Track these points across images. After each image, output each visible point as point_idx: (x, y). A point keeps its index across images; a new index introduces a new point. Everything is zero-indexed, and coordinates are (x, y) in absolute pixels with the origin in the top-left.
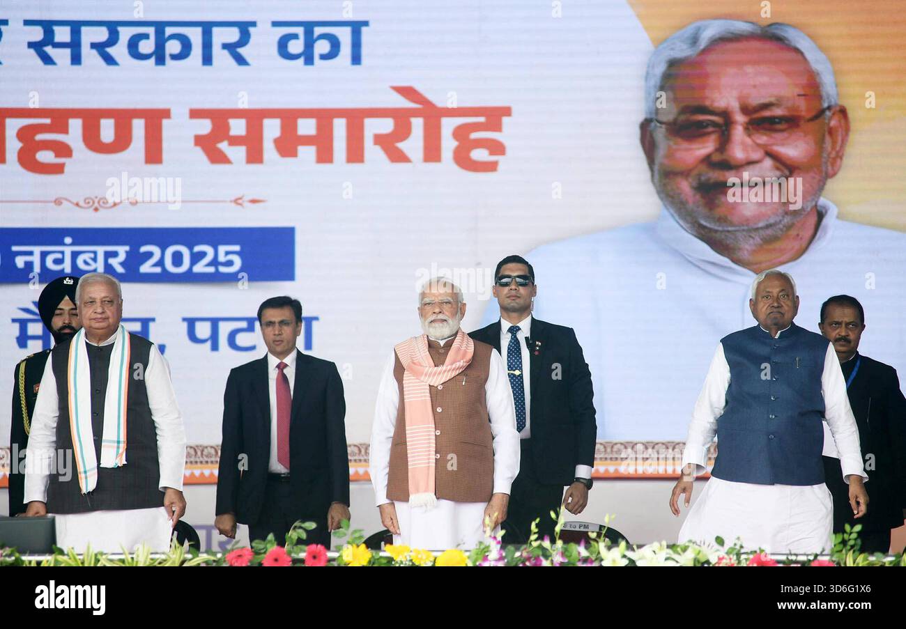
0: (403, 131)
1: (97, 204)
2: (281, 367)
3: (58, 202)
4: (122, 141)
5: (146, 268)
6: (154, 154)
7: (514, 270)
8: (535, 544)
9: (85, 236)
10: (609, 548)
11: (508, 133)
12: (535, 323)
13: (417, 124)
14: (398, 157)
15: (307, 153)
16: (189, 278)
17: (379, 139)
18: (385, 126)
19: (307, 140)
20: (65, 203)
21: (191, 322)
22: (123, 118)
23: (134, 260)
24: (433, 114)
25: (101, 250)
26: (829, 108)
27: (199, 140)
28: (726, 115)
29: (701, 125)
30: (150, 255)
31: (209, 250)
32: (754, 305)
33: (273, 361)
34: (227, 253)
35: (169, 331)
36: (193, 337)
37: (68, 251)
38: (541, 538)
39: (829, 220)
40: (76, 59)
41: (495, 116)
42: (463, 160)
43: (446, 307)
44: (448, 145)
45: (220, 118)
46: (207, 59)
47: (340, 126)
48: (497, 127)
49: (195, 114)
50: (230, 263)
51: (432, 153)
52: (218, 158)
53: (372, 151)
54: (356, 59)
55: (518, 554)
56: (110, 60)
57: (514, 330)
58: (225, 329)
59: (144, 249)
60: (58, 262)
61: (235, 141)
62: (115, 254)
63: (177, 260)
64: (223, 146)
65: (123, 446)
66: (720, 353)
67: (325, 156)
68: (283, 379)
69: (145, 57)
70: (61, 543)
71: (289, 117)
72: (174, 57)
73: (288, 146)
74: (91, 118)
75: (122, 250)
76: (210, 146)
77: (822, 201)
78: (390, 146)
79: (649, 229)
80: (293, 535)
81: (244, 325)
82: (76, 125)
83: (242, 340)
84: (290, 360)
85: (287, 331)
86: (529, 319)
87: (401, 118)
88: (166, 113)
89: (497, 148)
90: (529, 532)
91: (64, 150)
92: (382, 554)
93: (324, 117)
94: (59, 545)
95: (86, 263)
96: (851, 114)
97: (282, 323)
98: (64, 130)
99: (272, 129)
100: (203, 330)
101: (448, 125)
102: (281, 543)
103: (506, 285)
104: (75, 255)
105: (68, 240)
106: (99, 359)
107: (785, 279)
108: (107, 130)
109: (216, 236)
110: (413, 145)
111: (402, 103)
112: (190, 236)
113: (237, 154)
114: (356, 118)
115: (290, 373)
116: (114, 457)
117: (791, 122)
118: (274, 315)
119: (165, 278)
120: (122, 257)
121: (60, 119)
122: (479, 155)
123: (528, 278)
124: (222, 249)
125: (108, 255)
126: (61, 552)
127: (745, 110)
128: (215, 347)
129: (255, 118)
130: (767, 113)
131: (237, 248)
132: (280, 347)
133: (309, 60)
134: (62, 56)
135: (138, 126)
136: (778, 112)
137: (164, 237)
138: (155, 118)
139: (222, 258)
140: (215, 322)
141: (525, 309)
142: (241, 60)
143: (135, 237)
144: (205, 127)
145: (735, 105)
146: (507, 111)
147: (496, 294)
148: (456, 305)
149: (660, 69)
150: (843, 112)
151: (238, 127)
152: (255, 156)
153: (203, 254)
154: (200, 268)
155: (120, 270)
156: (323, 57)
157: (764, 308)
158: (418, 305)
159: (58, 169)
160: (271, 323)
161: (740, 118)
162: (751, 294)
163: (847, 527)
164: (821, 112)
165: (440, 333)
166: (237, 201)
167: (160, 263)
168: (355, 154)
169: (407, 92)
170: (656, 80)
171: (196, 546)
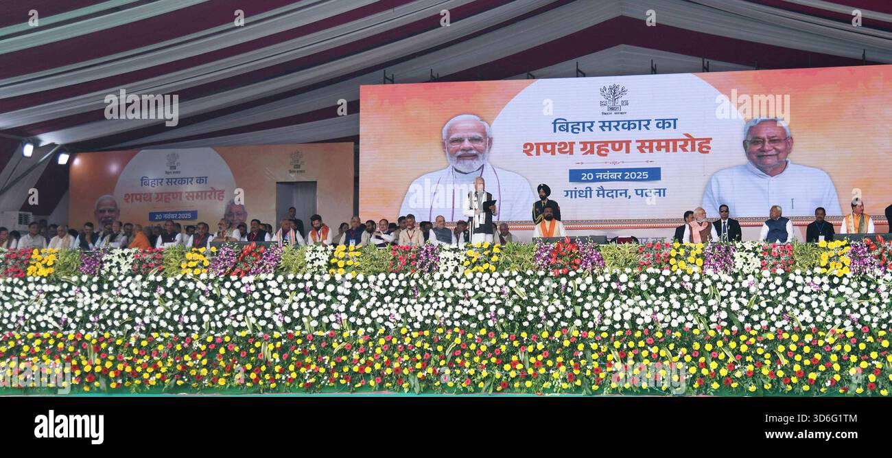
0: (686, 144)
1: (615, 163)
4: (620, 148)
5: (626, 178)
6: (628, 151)
9: (612, 170)
11: (711, 144)
13: (690, 142)
14: (685, 150)
15: (663, 150)
16: (636, 180)
17: (680, 146)
18: (682, 143)
19: (663, 147)
20: (607, 163)
21: (636, 190)
22: (621, 143)
23: (623, 176)
24: (693, 140)
25: (616, 174)
26: (788, 137)
27: (638, 147)
28: (764, 140)
29: (757, 142)
30: (627, 174)
31: (641, 173)
35: (631, 192)
36: (637, 194)
37: (608, 174)
39: (789, 163)
40: (610, 130)
41: (708, 140)
42: (701, 151)
44: (697, 147)
45: (643, 142)
46: (640, 129)
47: (671, 144)
48: (709, 143)
49: (637, 141)
50: (646, 176)
51: (693, 149)
52: (642, 151)
53: (679, 149)
54: (675, 127)
56: (618, 130)
58: (644, 192)
59: (625, 173)
60: (606, 177)
61: (646, 147)
62: (619, 174)
63: (633, 176)
64: (643, 149)
67: (668, 150)
69: (626, 129)
71: (659, 141)
72: (632, 128)
73: (659, 148)
74: (613, 143)
75: (621, 174)
76: (641, 149)
77: (787, 159)
78: (683, 148)
79: (745, 166)
81: (649, 191)
82: (610, 145)
83: (649, 194)
87: (686, 141)
88: (630, 141)
89: (709, 148)
91: (607, 151)
93: (667, 141)
95: (612, 177)
96: (794, 139)
98: (607, 146)
99: (655, 144)
100: (639, 192)
101: (697, 142)
104: (610, 175)
105: (608, 171)
108: (617, 146)
109: (642, 170)
110: (689, 147)
111: (686, 137)
112: (636, 170)
113: (647, 150)
114: (675, 141)
117: (779, 140)
119: (630, 180)
121: (606, 143)
122: (704, 149)
124: (644, 173)
125: (617, 175)
127: (768, 138)
128: (642, 196)
129: (651, 142)
130: (773, 139)
131: (647, 173)
133: (664, 128)
134: (607, 129)
135: (624, 145)
136: (776, 138)
137: (630, 170)
138: (628, 143)
139: (644, 175)
140: (642, 190)
142: (648, 129)
143: (623, 171)
144: (639, 144)
145: (766, 137)
146: (711, 139)
149: (748, 129)
150: (792, 138)
151: (647, 144)
152: (651, 151)
153: (639, 174)
154: (638, 177)
155: (620, 178)
156: (667, 127)
159: (606, 155)
161: (767, 140)
166: (647, 162)
167: (629, 176)
168: (675, 150)
169: (687, 135)
170: (747, 131)
171: (638, 243)
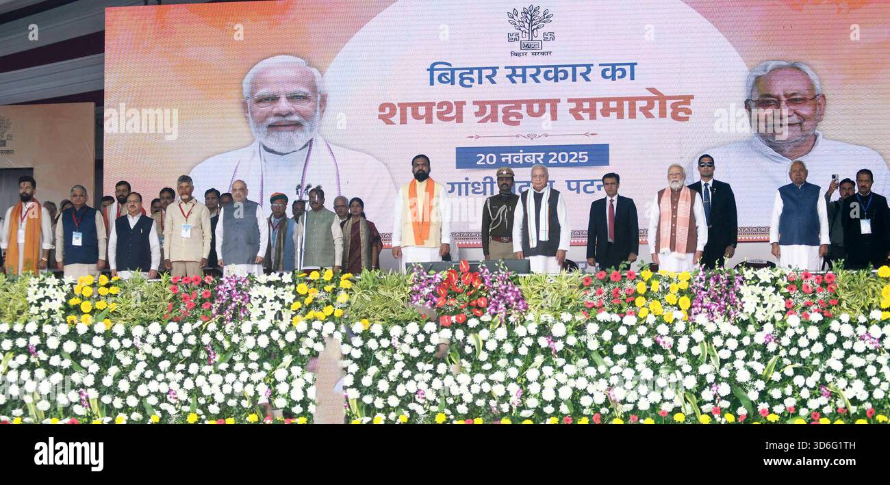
0: (651, 105)
1: (532, 137)
2: (612, 201)
3: (517, 136)
4: (542, 111)
5: (551, 161)
6: (554, 117)
7: (706, 160)
8: (717, 269)
9: (528, 149)
10: (747, 270)
11: (693, 106)
12: (714, 181)
13: (657, 102)
14: (649, 116)
15: (613, 115)
16: (568, 165)
17: (641, 109)
18: (644, 103)
19: (613, 110)
20: (520, 137)
21: (569, 182)
22: (542, 103)
23: (547, 158)
24: (663, 99)
25: (534, 154)
26: (818, 95)
27: (571, 111)
28: (778, 98)
29: (768, 101)
30: (553, 156)
31: (576, 154)
32: (790, 174)
33: (609, 199)
34: (583, 155)
35: (559, 186)
36: (570, 188)
37: (521, 155)
38: (720, 266)
39: (820, 138)
40: (524, 81)
41: (688, 99)
42: (675, 117)
43: (678, 176)
44: (669, 111)
45: (579, 102)
46: (574, 80)
47: (626, 104)
48: (689, 103)
49: (570, 100)
50: (584, 159)
51: (663, 114)
52: (579, 117)
53: (639, 114)
54: (632, 78)
55: (710, 273)
56: (537, 81)
57: (706, 185)
58: (582, 185)
59: (550, 154)
60: (518, 159)
61: (585, 111)
62: (540, 156)
63: (563, 158)
64: (581, 113)
65: (547, 232)
66: (778, 193)
67: (620, 116)
68: (612, 206)
69: (550, 79)
70: (532, 269)
71: (606, 101)
72: (561, 79)
73: (606, 112)
74: (530, 103)
75: (542, 154)
76: (575, 113)
77: (816, 131)
78: (646, 112)
80: (622, 266)
81: (589, 183)
82: (524, 106)
83: (589, 189)
84: (615, 198)
85: (614, 186)
86: (712, 180)
87: (650, 101)
88: (559, 101)
89: (689, 112)
90: (715, 265)
91: (520, 116)
92: (657, 274)
93: (620, 101)
94: (532, 270)
95: (528, 159)
96: (827, 97)
97: (612, 184)
98: (520, 108)
99: (599, 106)
100: (574, 185)
101: (669, 103)
102: (617, 270)
103: (703, 166)
104: (524, 156)
105: (521, 151)
106: (538, 198)
107: (801, 163)
108: (536, 108)
109: (578, 148)
110: (655, 111)
111: (650, 94)
112: (568, 148)
113: (586, 116)
114: (632, 101)
115: (615, 203)
116: (544, 237)
117: (804, 100)
118: (608, 180)
119: (559, 165)
120: (542, 157)
121: (518, 104)
122: (681, 114)
123: (712, 164)
124: (581, 153)
125: (537, 156)
126: (533, 273)
127: (786, 96)
128: (578, 192)
129: (593, 101)
130: (795, 97)
131: (586, 153)
132: (612, 193)
133: (614, 79)
134: (518, 80)
135: (548, 106)
136: (799, 97)
137: (558, 149)
138: (554, 103)
139: (580, 157)
140: (578, 182)
141: (711, 176)
142: (587, 79)
143: (547, 149)
144: (573, 105)
145: (781, 93)
146: (692, 97)
147: (699, 170)
148: (682, 175)
149: (753, 79)
150: (823, 96)
151: (586, 105)
152: (593, 117)
153: (574, 155)
154: (572, 161)
155: (541, 162)
156: (619, 77)
157: (794, 175)
158: (667, 175)
159: (517, 123)
160: (607, 184)
161: (784, 99)
162: (789, 171)
163: (839, 260)
164: (815, 97)
165: (676, 186)
166: (586, 134)
167: (557, 159)
168: (632, 115)
169: (652, 90)
170: (751, 84)
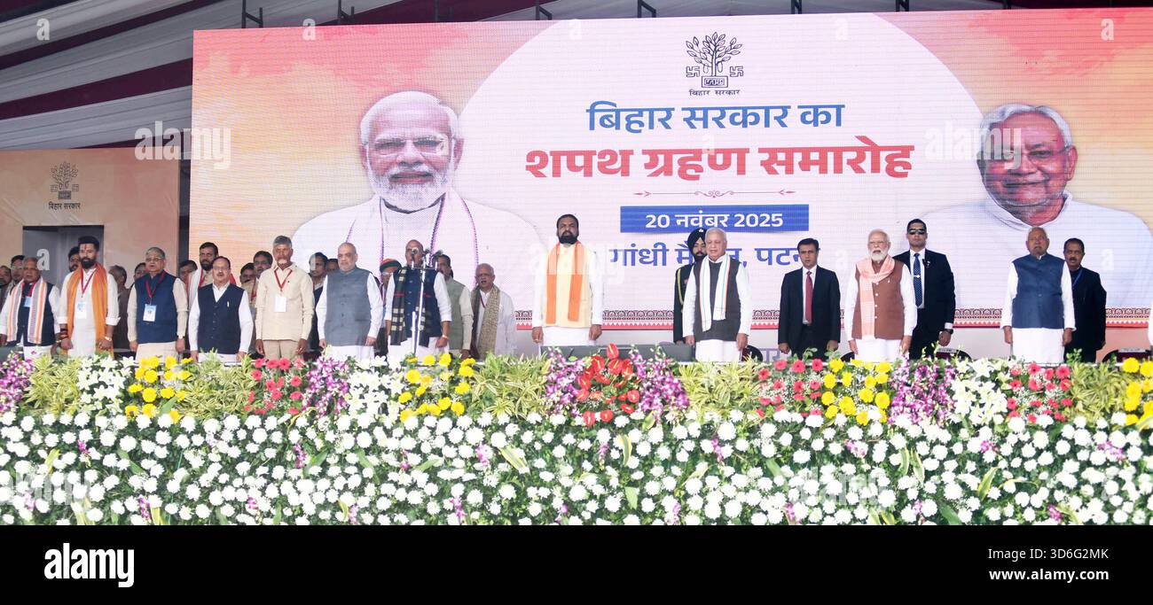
0: (861, 158)
1: (714, 195)
2: (809, 273)
3: (696, 194)
4: (726, 164)
5: (737, 225)
6: (741, 170)
7: (917, 226)
8: (924, 359)
9: (708, 210)
10: (960, 361)
11: (913, 159)
12: (927, 252)
13: (868, 154)
14: (859, 170)
15: (814, 169)
16: (758, 230)
17: (850, 162)
18: (853, 155)
19: (815, 163)
20: (700, 194)
21: (759, 251)
22: (727, 153)
23: (732, 221)
24: (876, 150)
25: (716, 216)
26: (1068, 147)
27: (763, 163)
30: (740, 218)
31: (768, 216)
32: (1027, 243)
33: (805, 271)
34: (776, 217)
35: (747, 255)
36: (760, 258)
37: (701, 217)
38: (927, 356)
39: (1069, 201)
40: (705, 126)
41: (906, 150)
42: (891, 172)
43: (881, 245)
44: (883, 164)
45: (773, 152)
46: (767, 124)
47: (831, 156)
48: (908, 156)
49: (761, 150)
50: (778, 222)
51: (875, 169)
52: (772, 171)
53: (847, 168)
54: (839, 123)
56: (721, 126)
57: (916, 256)
58: (775, 254)
59: (736, 216)
60: (696, 222)
61: (780, 163)
62: (723, 218)
63: (752, 221)
64: (775, 166)
65: (724, 309)
66: (1013, 267)
67: (823, 170)
68: (809, 279)
69: (738, 124)
71: (806, 152)
72: (751, 123)
73: (805, 165)
74: (712, 153)
75: (726, 217)
76: (768, 166)
77: (1065, 192)
78: (856, 165)
79: (982, 205)
80: (806, 354)
81: (784, 252)
82: (705, 157)
83: (783, 259)
84: (813, 270)
85: (812, 255)
86: (924, 250)
87: (861, 153)
88: (747, 151)
89: (908, 166)
91: (699, 169)
93: (823, 151)
95: (709, 222)
96: (1078, 151)
97: (809, 252)
98: (699, 159)
99: (798, 157)
100: (765, 255)
101: (883, 155)
102: (800, 358)
103: (913, 234)
104: (704, 218)
105: (701, 212)
106: (715, 269)
107: (1042, 230)
108: (720, 159)
109: (770, 209)
110: (866, 165)
111: (860, 144)
112: (758, 209)
113: (781, 169)
114: (838, 152)
115: (813, 277)
117: (1049, 153)
118: (805, 248)
119: (746, 229)
120: (726, 219)
121: (697, 154)
122: (899, 169)
123: (924, 230)
124: (774, 215)
125: (720, 218)
126: (696, 361)
127: (1028, 148)
128: (770, 263)
129: (790, 152)
130: (1038, 149)
131: (781, 215)
132: (809, 264)
133: (816, 124)
134: (699, 124)
135: (734, 157)
136: (1043, 149)
137: (746, 210)
138: (742, 153)
139: (773, 220)
140: (770, 251)
141: (922, 245)
142: (783, 125)
143: (732, 210)
144: (765, 156)
146: (912, 148)
148: (886, 244)
150: (1074, 149)
151: (781, 156)
152: (789, 171)
153: (765, 218)
154: (762, 225)
155: (725, 225)
156: (822, 122)
157: (1032, 244)
159: (696, 178)
160: (804, 252)
161: (1025, 152)
162: (1026, 239)
163: (1075, 350)
164: (1064, 149)
165: (878, 257)
166: (781, 192)
167: (744, 222)
168: (838, 169)
169: (863, 139)
171: (760, 359)
